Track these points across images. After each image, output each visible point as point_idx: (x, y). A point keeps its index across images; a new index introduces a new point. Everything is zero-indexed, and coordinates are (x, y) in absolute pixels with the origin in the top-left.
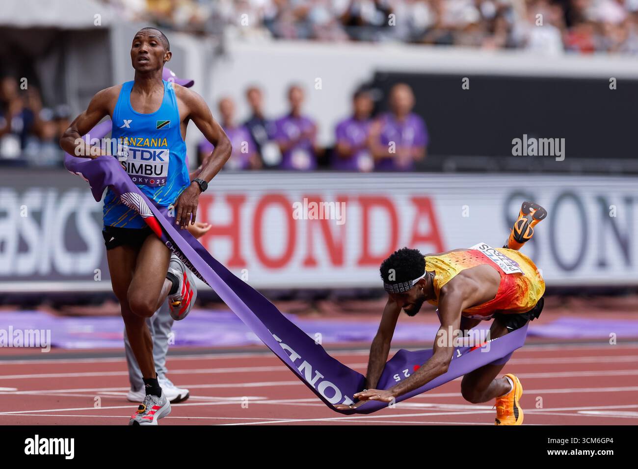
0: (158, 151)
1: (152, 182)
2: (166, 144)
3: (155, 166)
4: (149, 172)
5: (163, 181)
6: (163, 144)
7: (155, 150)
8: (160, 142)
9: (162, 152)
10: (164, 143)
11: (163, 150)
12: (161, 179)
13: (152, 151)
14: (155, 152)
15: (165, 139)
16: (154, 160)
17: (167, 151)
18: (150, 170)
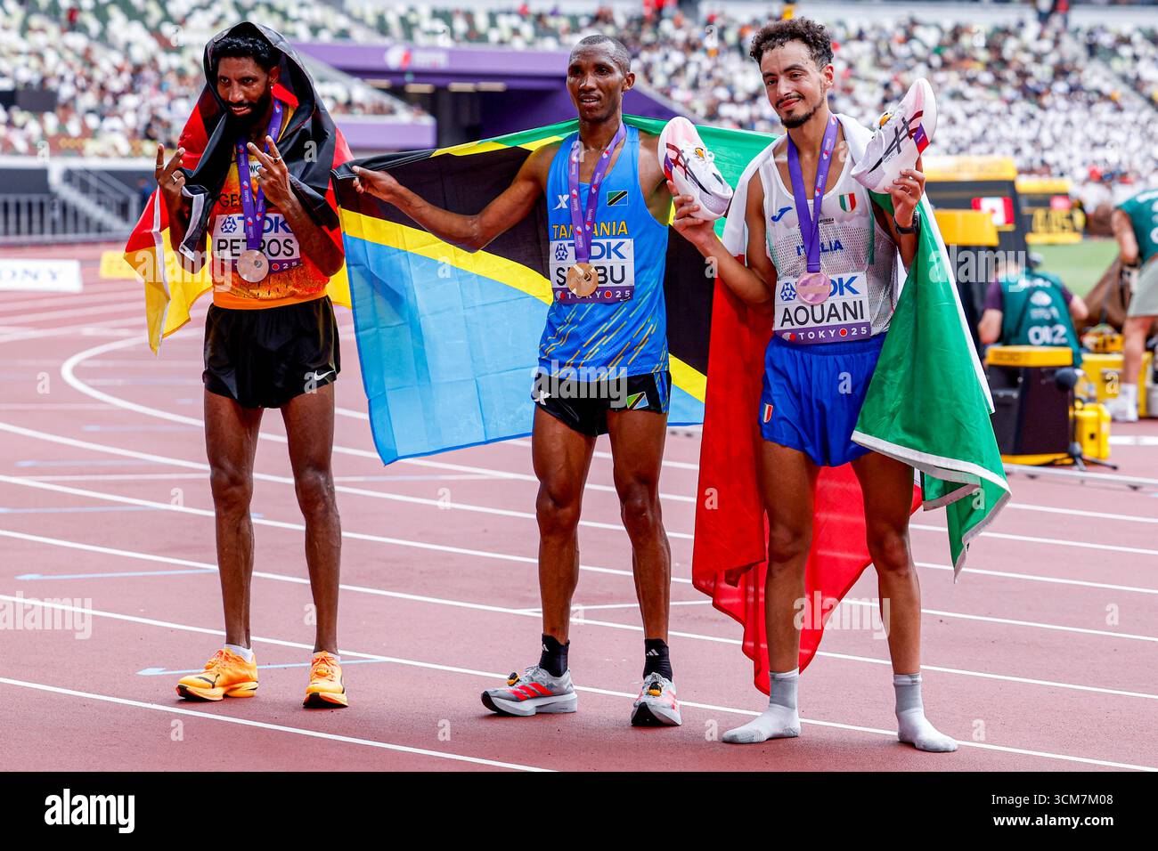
0: (614, 242)
1: (608, 294)
2: (625, 231)
3: (612, 267)
4: (602, 279)
5: (627, 292)
6: (620, 231)
7: (609, 240)
8: (614, 227)
9: (621, 244)
10: (622, 229)
11: (622, 240)
12: (623, 289)
13: (604, 242)
14: (609, 244)
15: (623, 223)
16: (609, 257)
17: (629, 242)
18: (604, 275)
